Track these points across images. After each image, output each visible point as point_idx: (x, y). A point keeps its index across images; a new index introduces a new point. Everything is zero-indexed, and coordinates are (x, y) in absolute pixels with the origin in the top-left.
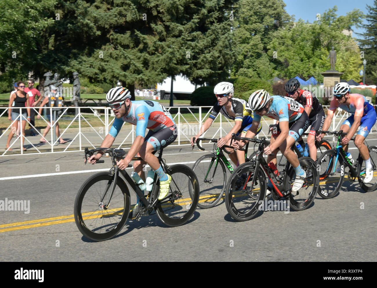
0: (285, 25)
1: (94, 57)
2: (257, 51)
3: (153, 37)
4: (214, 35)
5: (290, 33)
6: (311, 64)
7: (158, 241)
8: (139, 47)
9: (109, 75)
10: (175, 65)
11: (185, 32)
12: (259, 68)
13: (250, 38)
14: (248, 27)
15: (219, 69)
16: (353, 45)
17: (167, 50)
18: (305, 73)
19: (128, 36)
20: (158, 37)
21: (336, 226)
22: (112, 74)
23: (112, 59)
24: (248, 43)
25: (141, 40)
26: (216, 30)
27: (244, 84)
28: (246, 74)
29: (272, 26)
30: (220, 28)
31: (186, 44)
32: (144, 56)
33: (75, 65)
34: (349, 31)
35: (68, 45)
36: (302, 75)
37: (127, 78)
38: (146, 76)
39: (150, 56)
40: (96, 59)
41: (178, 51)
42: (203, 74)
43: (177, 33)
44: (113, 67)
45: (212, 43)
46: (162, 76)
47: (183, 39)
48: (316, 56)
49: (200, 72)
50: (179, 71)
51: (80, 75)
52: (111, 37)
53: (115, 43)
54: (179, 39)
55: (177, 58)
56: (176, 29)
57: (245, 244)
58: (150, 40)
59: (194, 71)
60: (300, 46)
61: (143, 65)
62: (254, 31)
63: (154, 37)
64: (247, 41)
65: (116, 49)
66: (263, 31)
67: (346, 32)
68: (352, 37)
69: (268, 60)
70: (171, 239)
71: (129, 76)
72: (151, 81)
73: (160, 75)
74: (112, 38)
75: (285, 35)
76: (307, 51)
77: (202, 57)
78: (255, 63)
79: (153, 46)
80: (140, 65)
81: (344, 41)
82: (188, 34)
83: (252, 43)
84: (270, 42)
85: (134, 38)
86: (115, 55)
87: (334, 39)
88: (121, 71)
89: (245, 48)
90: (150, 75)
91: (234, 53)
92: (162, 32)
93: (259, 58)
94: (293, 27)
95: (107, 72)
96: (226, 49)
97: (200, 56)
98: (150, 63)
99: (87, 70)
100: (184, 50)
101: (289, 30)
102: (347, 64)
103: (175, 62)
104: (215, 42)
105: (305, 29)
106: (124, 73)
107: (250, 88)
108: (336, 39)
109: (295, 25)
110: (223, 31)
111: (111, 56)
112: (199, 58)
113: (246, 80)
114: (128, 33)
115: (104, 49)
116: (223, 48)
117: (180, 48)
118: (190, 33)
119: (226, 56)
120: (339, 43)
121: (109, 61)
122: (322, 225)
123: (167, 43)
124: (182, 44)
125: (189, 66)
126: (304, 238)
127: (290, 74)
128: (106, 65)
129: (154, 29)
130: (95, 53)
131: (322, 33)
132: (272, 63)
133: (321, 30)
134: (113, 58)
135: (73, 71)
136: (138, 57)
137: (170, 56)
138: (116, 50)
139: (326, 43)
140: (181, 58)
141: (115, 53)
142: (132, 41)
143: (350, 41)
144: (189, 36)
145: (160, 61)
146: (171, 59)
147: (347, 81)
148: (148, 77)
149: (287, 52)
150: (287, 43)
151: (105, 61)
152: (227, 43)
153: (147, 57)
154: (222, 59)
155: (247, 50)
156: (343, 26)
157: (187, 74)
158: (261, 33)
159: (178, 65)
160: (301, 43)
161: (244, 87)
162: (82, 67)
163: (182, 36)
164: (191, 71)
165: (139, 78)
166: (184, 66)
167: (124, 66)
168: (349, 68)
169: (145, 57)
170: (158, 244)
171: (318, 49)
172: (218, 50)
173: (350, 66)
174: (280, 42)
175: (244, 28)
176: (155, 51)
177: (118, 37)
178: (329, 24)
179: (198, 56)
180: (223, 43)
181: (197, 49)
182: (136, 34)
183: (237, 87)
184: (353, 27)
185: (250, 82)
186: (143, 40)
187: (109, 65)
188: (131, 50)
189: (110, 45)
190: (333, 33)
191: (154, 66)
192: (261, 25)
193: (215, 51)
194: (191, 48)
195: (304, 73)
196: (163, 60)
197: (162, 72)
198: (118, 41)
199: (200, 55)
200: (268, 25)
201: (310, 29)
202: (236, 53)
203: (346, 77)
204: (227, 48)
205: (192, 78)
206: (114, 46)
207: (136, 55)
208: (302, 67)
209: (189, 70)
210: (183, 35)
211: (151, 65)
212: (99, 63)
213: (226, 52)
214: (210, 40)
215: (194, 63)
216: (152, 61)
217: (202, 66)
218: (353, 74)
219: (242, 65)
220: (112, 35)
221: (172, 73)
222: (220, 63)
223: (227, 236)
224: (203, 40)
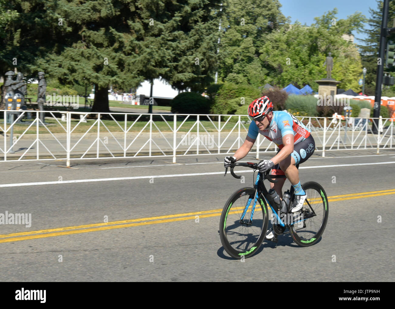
0: (280, 27)
1: (63, 55)
2: (248, 54)
3: (129, 36)
4: (198, 35)
5: (286, 36)
6: (307, 71)
7: (104, 267)
8: (114, 47)
9: (80, 76)
10: (153, 68)
11: (165, 30)
12: (249, 74)
13: (241, 41)
14: (240, 29)
15: (203, 74)
16: (353, 51)
17: (144, 50)
18: (300, 81)
19: (102, 34)
20: (135, 36)
21: (310, 254)
22: (83, 75)
23: (83, 58)
24: (239, 46)
25: (117, 38)
26: (200, 29)
27: (231, 90)
28: (235, 79)
29: (266, 28)
30: (205, 28)
31: (166, 44)
32: (119, 56)
33: (43, 63)
34: (350, 36)
35: (35, 42)
36: (296, 83)
37: (100, 80)
38: (121, 78)
39: (126, 57)
40: (66, 58)
41: (157, 52)
42: (184, 78)
43: (156, 32)
44: (84, 67)
45: (195, 45)
46: (139, 79)
47: (163, 39)
48: (312, 62)
49: (181, 76)
50: (158, 74)
51: (48, 75)
52: (84, 33)
53: (87, 41)
54: (159, 39)
55: (156, 60)
56: (156, 27)
57: (203, 272)
58: (127, 39)
59: (174, 75)
60: (296, 51)
61: (117, 66)
62: (246, 33)
63: (131, 35)
64: (238, 44)
65: (88, 47)
66: (256, 33)
67: (346, 37)
68: (353, 43)
69: (260, 65)
70: (120, 265)
71: (101, 78)
72: (126, 84)
73: (136, 77)
74: (84, 35)
75: (280, 38)
76: (303, 57)
77: (183, 59)
78: (245, 68)
79: (130, 46)
80: (114, 67)
81: (343, 47)
82: (169, 33)
83: (243, 45)
84: (263, 45)
85: (109, 35)
86: (87, 54)
87: (332, 45)
88: (93, 72)
89: (235, 51)
90: (125, 77)
91: (219, 56)
92: (140, 30)
93: (250, 62)
94: (289, 30)
95: (77, 73)
96: (210, 52)
97: (181, 58)
98: (126, 64)
99: (55, 70)
100: (164, 51)
101: (284, 32)
102: (346, 72)
103: (154, 64)
104: (198, 43)
105: (302, 32)
106: (96, 74)
107: (237, 95)
108: (335, 44)
109: (291, 28)
110: (208, 31)
111: (82, 55)
112: (180, 60)
113: (233, 87)
114: (103, 30)
115: (75, 47)
116: (208, 51)
117: (159, 49)
118: (170, 32)
119: (211, 59)
120: (338, 49)
121: (80, 61)
122: (295, 252)
123: (145, 43)
124: (161, 44)
125: (169, 68)
126: (271, 267)
127: (283, 81)
128: (77, 65)
129: (131, 26)
130: (65, 51)
131: (319, 37)
132: (264, 69)
133: (319, 34)
134: (85, 58)
135: (39, 71)
136: (113, 57)
137: (148, 57)
138: (88, 49)
139: (323, 48)
140: (160, 59)
141: (87, 51)
142: (106, 40)
143: (350, 47)
144: (169, 35)
145: (137, 62)
146: (149, 61)
147: (346, 90)
148: (123, 80)
149: (281, 57)
150: (281, 47)
151: (76, 61)
152: (212, 44)
153: (122, 57)
154: (207, 62)
155: (237, 53)
156: (342, 30)
157: (167, 77)
158: (254, 35)
159: (157, 67)
160: (296, 48)
161: (230, 93)
162: (50, 67)
163: (162, 36)
164: (171, 74)
165: (113, 80)
166: (164, 69)
167: (96, 66)
168: (348, 76)
169: (121, 57)
170: (103, 271)
171: (315, 55)
172: (202, 52)
173: (350, 75)
174: (274, 45)
175: (235, 29)
176: (132, 51)
177: (91, 34)
178: (328, 28)
179: (179, 58)
180: (208, 45)
181: (178, 50)
182: (110, 31)
183: (222, 94)
184: (353, 32)
185: (238, 89)
186: (118, 38)
187: (80, 65)
188: (105, 50)
189: (82, 42)
190: (332, 38)
191: (130, 68)
192: (253, 26)
193: (198, 53)
194: (172, 48)
195: (298, 81)
196: (140, 61)
197: (138, 74)
198: (91, 39)
199: (181, 56)
200: (261, 27)
201: (307, 33)
202: (221, 57)
203: (344, 86)
204: (212, 50)
205: (172, 82)
206: (86, 44)
207: (111, 55)
208: (296, 74)
209: (168, 73)
210: (163, 34)
211: (127, 66)
212: (68, 62)
213: (210, 54)
214: (193, 41)
215: (175, 65)
216: (127, 62)
217: (183, 69)
218: (352, 83)
219: (231, 69)
220: (85, 32)
221: (150, 76)
222: (203, 67)
223: (184, 263)
224: (186, 40)
